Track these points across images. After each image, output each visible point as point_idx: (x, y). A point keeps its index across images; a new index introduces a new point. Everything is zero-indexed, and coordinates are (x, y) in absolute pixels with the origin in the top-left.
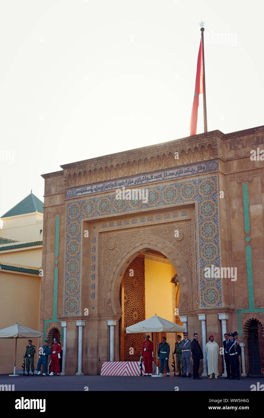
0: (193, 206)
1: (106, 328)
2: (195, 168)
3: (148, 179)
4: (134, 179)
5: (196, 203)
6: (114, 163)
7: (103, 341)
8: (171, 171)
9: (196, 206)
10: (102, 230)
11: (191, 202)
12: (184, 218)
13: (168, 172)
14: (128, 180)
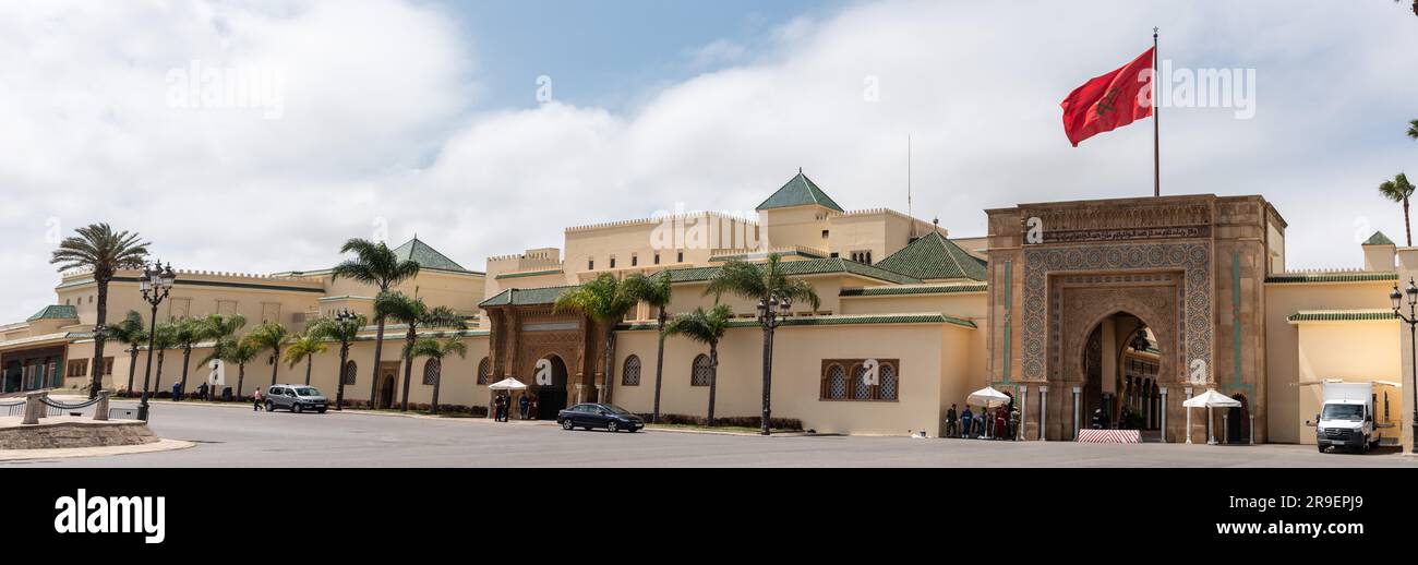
0: (1183, 272)
1: (1071, 395)
2: (1186, 231)
3: (1130, 235)
4: (1113, 234)
5: (1186, 269)
6: (1089, 211)
7: (1068, 408)
8: (1158, 231)
9: (1186, 273)
10: (1067, 285)
11: (1180, 268)
12: (1168, 283)
13: (1154, 231)
14: (1105, 233)
